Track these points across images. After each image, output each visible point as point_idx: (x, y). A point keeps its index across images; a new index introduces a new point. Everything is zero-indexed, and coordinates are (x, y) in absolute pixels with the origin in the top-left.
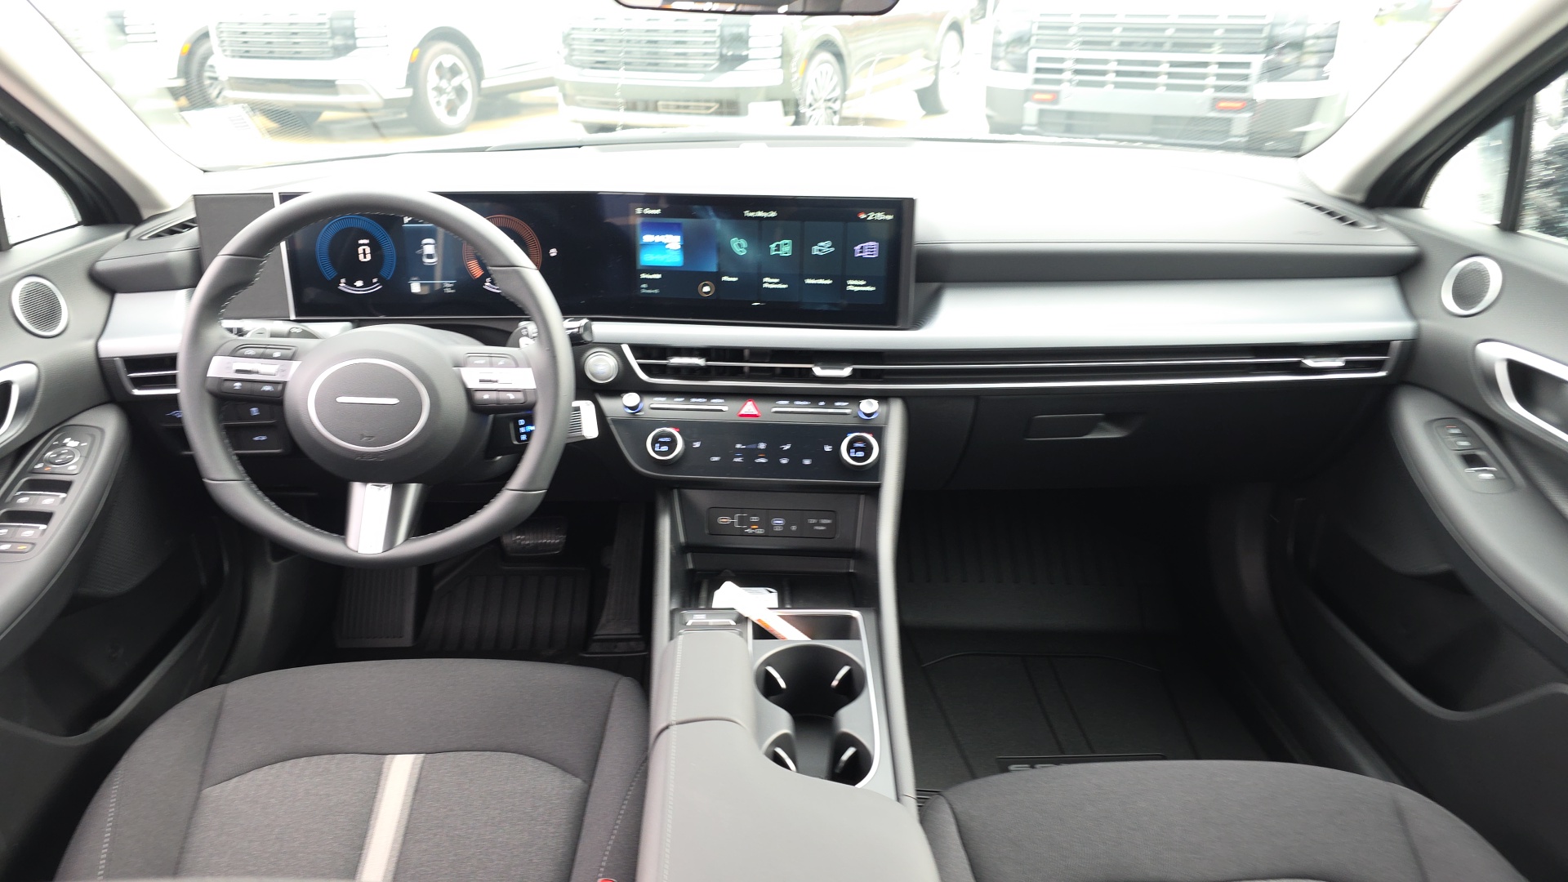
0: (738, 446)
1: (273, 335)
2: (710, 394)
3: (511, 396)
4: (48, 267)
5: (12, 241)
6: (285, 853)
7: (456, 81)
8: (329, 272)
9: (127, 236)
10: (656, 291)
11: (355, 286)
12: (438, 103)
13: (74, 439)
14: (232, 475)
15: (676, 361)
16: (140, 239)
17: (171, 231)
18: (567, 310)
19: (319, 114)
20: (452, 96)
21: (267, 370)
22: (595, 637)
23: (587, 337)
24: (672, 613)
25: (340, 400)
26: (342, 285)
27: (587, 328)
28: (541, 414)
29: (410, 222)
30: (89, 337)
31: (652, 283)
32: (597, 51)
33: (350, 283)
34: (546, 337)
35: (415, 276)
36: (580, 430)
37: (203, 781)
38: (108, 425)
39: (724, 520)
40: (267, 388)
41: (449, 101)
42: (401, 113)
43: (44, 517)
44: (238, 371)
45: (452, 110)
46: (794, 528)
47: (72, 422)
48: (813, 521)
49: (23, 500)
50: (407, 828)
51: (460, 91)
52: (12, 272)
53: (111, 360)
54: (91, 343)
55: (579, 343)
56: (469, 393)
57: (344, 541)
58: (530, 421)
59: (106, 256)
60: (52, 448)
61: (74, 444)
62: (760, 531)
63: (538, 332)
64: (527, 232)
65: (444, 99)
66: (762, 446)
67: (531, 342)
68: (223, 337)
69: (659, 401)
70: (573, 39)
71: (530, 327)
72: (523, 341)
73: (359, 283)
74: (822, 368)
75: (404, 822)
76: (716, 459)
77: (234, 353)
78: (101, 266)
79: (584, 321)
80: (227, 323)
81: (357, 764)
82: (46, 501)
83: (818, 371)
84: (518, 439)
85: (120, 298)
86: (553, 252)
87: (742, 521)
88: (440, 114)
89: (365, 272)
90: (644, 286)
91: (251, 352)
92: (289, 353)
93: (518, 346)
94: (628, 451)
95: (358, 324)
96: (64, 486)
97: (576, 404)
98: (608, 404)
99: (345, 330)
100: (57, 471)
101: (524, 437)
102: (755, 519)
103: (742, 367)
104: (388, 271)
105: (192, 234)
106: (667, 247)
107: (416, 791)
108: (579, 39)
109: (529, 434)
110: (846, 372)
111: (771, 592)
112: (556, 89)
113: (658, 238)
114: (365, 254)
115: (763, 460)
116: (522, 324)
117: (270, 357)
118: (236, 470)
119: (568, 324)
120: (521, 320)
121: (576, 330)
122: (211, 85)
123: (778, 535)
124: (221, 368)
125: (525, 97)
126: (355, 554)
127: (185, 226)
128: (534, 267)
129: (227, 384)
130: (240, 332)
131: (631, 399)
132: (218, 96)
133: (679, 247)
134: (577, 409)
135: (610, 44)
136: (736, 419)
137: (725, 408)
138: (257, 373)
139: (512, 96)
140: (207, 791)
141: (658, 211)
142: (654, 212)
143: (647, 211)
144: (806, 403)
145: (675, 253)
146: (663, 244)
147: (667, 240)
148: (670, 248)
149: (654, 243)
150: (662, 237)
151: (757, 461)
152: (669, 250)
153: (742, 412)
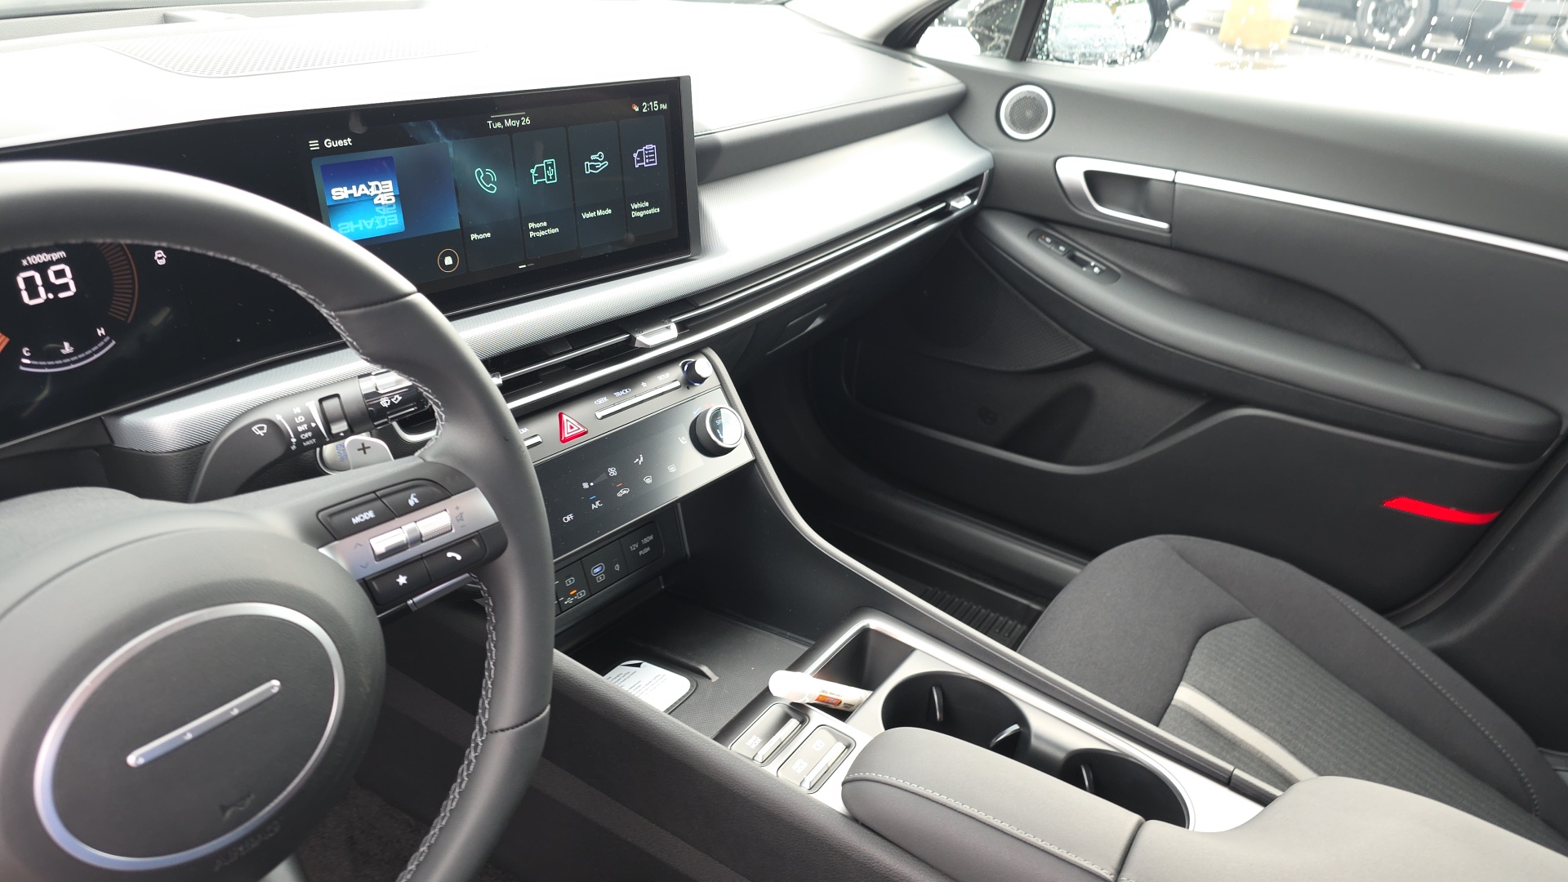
0: (586, 485)
3: (456, 556)
46: (617, 567)
48: (635, 546)
56: (367, 588)
62: (582, 595)
66: (613, 472)
76: (569, 517)
83: (643, 339)
102: (570, 581)
106: (376, 201)
110: (672, 330)
113: (355, 192)
123: (604, 585)
133: (394, 199)
136: (561, 448)
137: (539, 439)
141: (348, 142)
142: (340, 143)
143: (329, 143)
144: (627, 392)
145: (386, 211)
146: (369, 199)
147: (373, 191)
148: (380, 205)
149: (351, 202)
150: (362, 186)
151: (619, 495)
152: (380, 208)
153: (565, 435)
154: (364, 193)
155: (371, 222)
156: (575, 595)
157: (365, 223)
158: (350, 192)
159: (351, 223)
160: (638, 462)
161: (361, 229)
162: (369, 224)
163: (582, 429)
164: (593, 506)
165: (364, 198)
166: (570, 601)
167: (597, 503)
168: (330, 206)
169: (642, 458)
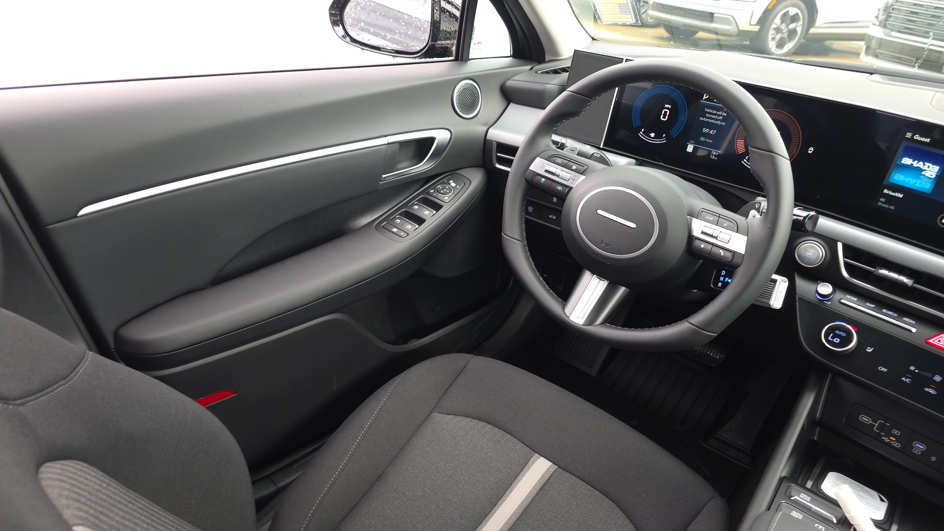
0: (912, 368)
1: (580, 154)
2: (903, 311)
3: (722, 252)
4: (480, 76)
5: (470, 57)
6: (453, 479)
7: (792, 26)
8: (636, 122)
9: (531, 69)
10: (892, 208)
11: (650, 137)
12: (773, 39)
13: (454, 182)
14: (517, 237)
15: (884, 272)
16: (536, 72)
17: (556, 72)
18: (800, 200)
19: (697, 32)
20: (785, 35)
21: (564, 175)
22: (715, 435)
23: (809, 226)
24: (782, 480)
25: (600, 212)
26: (641, 134)
27: (815, 220)
28: (740, 274)
29: (706, 100)
30: (485, 125)
31: (890, 199)
32: (909, 20)
33: (647, 133)
34: (772, 217)
35: (693, 140)
36: (769, 298)
37: (436, 407)
38: (475, 179)
39: (865, 419)
40: (560, 188)
41: (781, 38)
42: (747, 41)
43: (420, 221)
44: (546, 171)
45: (780, 45)
46: (934, 459)
47: (458, 172)
49: (416, 207)
50: (525, 510)
51: (792, 33)
52: (462, 74)
53: (491, 142)
54: (485, 128)
55: (799, 229)
56: (691, 238)
57: (564, 307)
58: (730, 274)
59: (514, 78)
60: (443, 183)
61: (453, 185)
62: (897, 445)
63: (767, 209)
64: (796, 129)
65: (778, 37)
66: (938, 378)
67: (758, 216)
68: (548, 146)
69: (850, 301)
70: (893, 9)
71: (763, 202)
72: (753, 213)
73: (652, 135)
75: (525, 505)
76: (884, 370)
77: (550, 159)
78: (510, 83)
79: (812, 213)
80: (555, 138)
81: (516, 448)
82: (426, 213)
84: (716, 284)
85: (512, 105)
86: (811, 150)
87: (882, 427)
88: (772, 45)
89: (660, 128)
90: (882, 200)
91: (559, 161)
92: (583, 169)
93: (746, 216)
94: (802, 329)
95: (640, 163)
96: (437, 207)
97: (774, 276)
98: (801, 284)
99: (629, 164)
100: (438, 197)
101: (720, 284)
102: (896, 432)
104: (675, 132)
105: (565, 75)
106: (923, 173)
107: (541, 489)
108: (899, 10)
109: (725, 285)
111: (882, 500)
112: (862, 43)
113: (916, 164)
114: (665, 116)
115: (932, 391)
116: (759, 199)
117: (570, 168)
118: (521, 233)
119: (797, 211)
120: (759, 195)
121: (802, 218)
122: (643, 6)
123: (914, 457)
124: (539, 166)
125: (837, 45)
126: (567, 318)
127: (564, 70)
128: (788, 157)
129: (538, 177)
130: (562, 147)
131: (825, 289)
132: (643, 14)
133: (934, 176)
134: (775, 281)
135: (922, 17)
136: (920, 343)
137: (914, 330)
138: (558, 176)
139: (828, 43)
140: (435, 414)
141: (928, 140)
142: (923, 139)
143: (917, 137)
145: (927, 180)
146: (920, 170)
147: (925, 168)
148: (924, 175)
149: (911, 167)
150: (921, 163)
151: (926, 389)
152: (923, 177)
153: (931, 341)
154: (919, 166)
155: (915, 181)
156: (893, 441)
157: (911, 180)
158: (913, 163)
159: (903, 176)
161: (907, 181)
162: (912, 181)
165: (918, 169)
166: (886, 440)
167: (908, 380)
168: (898, 165)
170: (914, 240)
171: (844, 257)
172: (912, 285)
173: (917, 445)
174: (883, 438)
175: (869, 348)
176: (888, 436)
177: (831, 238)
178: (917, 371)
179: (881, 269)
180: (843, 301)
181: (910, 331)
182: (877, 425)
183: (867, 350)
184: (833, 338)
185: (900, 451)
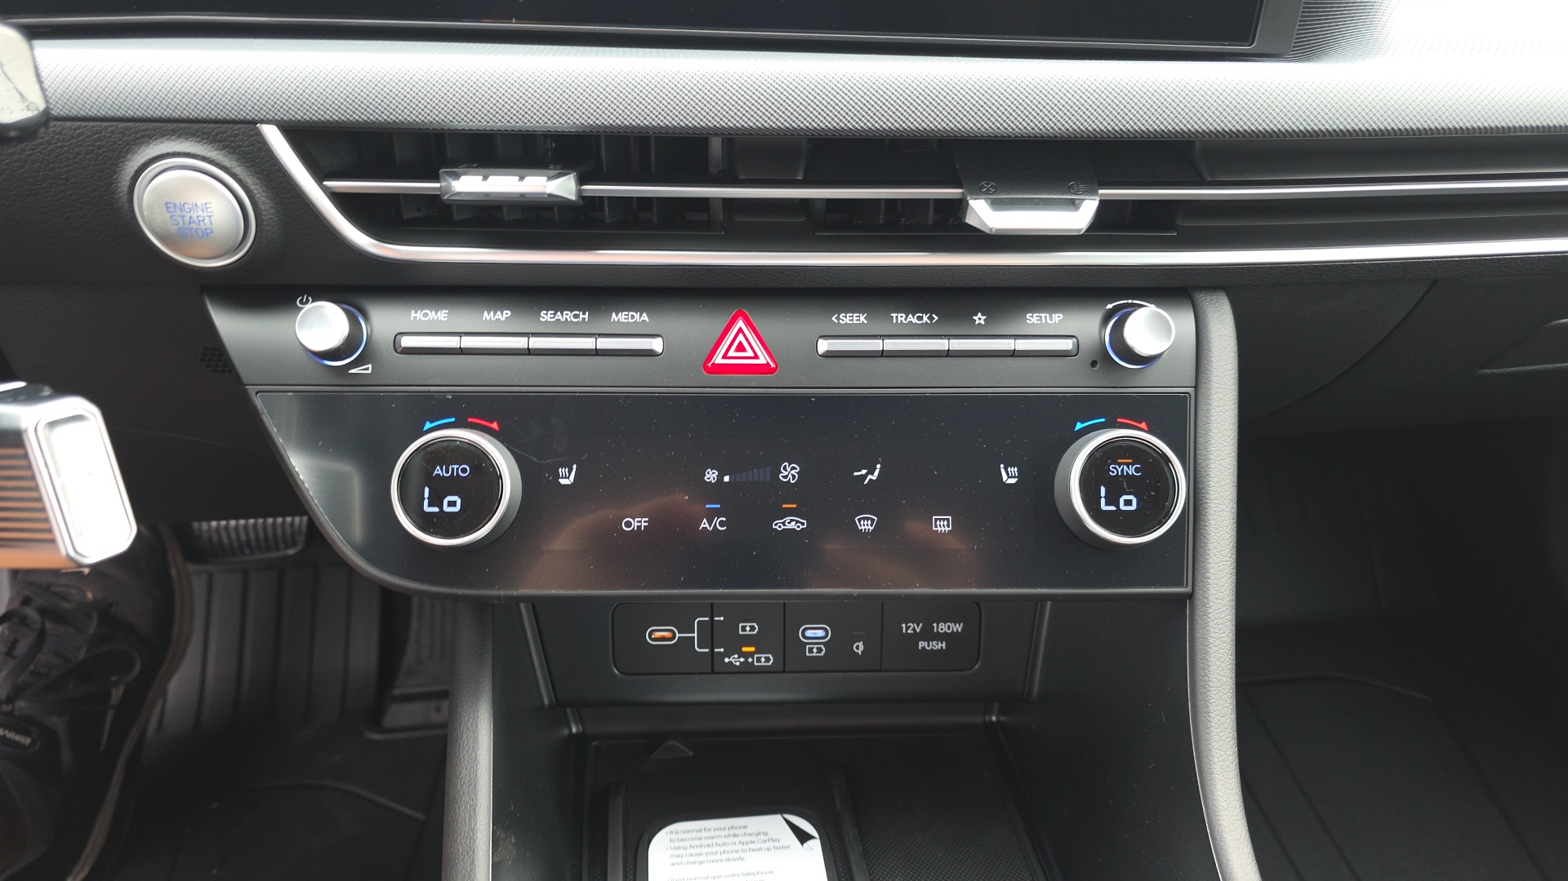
0: (711, 476)
2: (597, 295)
15: (469, 184)
39: (660, 635)
46: (859, 647)
48: (913, 628)
62: (765, 660)
66: (789, 473)
69: (427, 330)
74: (997, 205)
83: (984, 214)
87: (710, 635)
102: (748, 628)
103: (704, 202)
110: (1080, 216)
123: (816, 666)
136: (695, 380)
137: (657, 345)
144: (925, 318)
151: (778, 525)
153: (718, 359)
156: (751, 654)
160: (864, 477)
163: (763, 359)
164: (705, 524)
166: (736, 660)
167: (717, 521)
169: (877, 473)
170: (508, 19)
171: (320, 175)
172: (579, 193)
173: (809, 633)
174: (727, 660)
175: (562, 471)
176: (734, 648)
177: (224, 122)
178: (727, 479)
179: (457, 176)
180: (407, 342)
181: (650, 353)
182: (696, 635)
183: (563, 482)
184: (436, 500)
185: (778, 672)
